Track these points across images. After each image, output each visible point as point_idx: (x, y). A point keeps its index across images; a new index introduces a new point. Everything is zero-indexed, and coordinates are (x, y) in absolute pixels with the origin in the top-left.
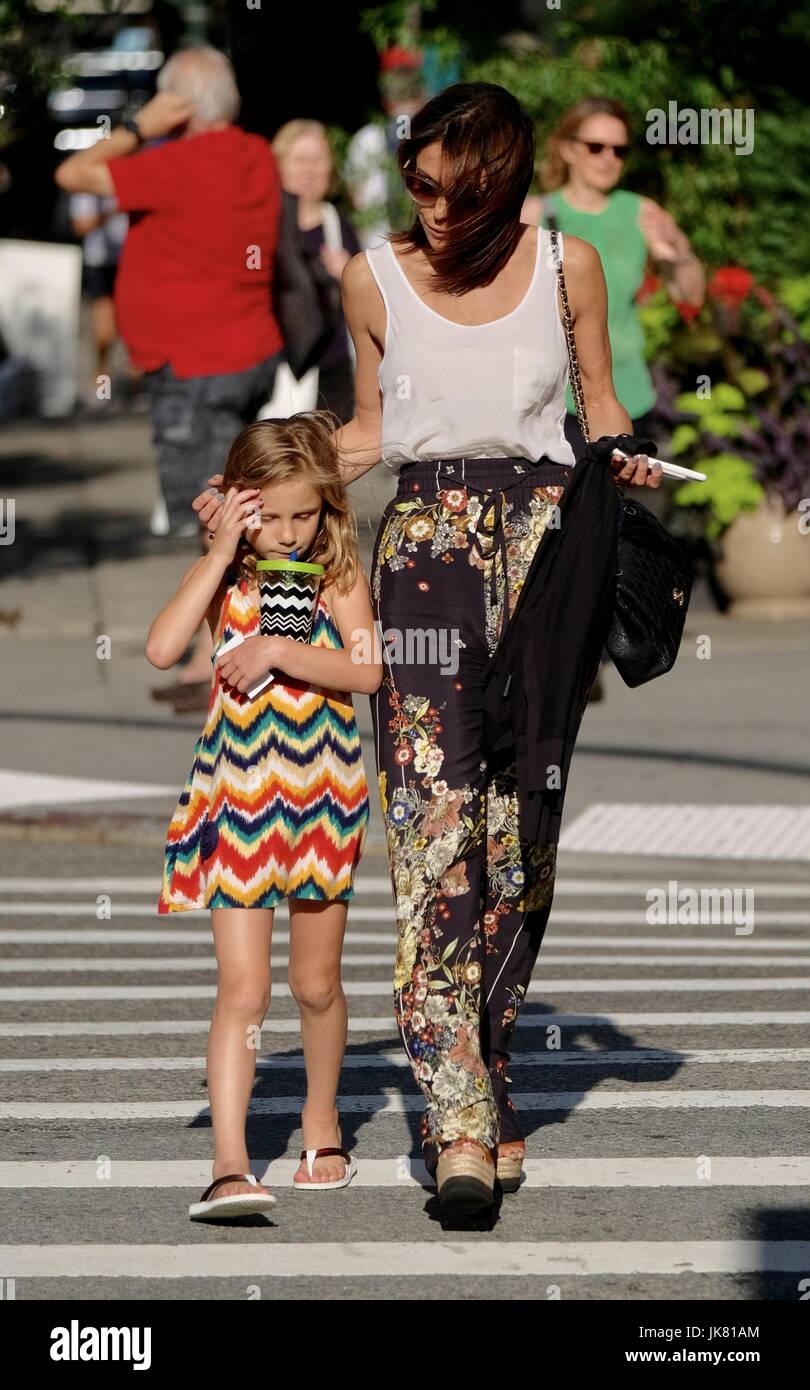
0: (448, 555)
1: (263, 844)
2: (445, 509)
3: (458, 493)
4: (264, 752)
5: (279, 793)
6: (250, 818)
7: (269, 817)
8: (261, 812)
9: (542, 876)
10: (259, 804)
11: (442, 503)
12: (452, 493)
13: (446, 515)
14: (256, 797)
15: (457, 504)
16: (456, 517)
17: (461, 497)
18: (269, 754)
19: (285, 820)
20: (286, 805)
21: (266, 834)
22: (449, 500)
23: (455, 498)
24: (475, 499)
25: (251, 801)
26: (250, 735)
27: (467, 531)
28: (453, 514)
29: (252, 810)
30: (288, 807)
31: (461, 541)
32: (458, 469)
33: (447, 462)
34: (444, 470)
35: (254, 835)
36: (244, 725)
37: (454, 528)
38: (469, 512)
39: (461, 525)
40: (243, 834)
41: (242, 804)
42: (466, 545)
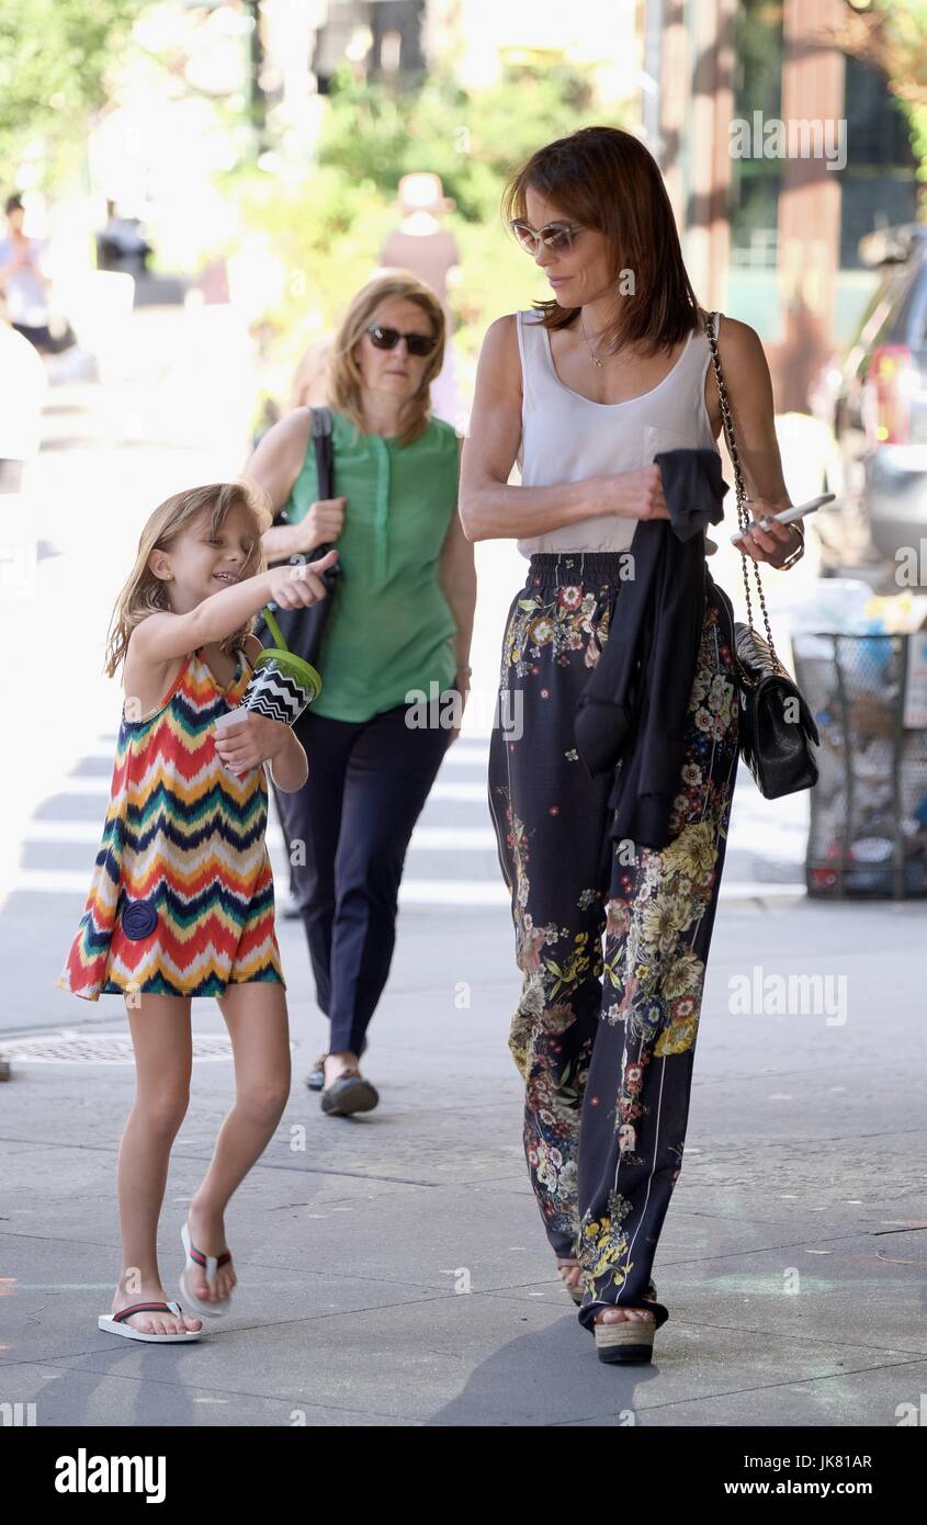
0: (563, 657)
1: (199, 928)
2: (562, 608)
3: (575, 589)
4: (206, 833)
5: (218, 877)
6: (186, 900)
7: (204, 902)
8: (198, 895)
9: (680, 1013)
10: (196, 887)
11: (560, 602)
12: (569, 589)
13: (562, 616)
14: (193, 879)
15: (573, 601)
16: (572, 616)
17: (577, 594)
18: (213, 836)
19: (223, 905)
20: (223, 890)
21: (203, 919)
22: (566, 597)
23: (571, 595)
24: (590, 596)
25: (188, 883)
26: (194, 813)
27: (581, 631)
28: (569, 613)
29: (188, 892)
30: (226, 891)
31: (576, 641)
32: (577, 563)
33: (566, 557)
34: (563, 565)
35: (189, 919)
36: (189, 801)
37: (570, 628)
38: (584, 611)
39: (576, 625)
40: (178, 917)
41: (179, 886)
42: (580, 646)
